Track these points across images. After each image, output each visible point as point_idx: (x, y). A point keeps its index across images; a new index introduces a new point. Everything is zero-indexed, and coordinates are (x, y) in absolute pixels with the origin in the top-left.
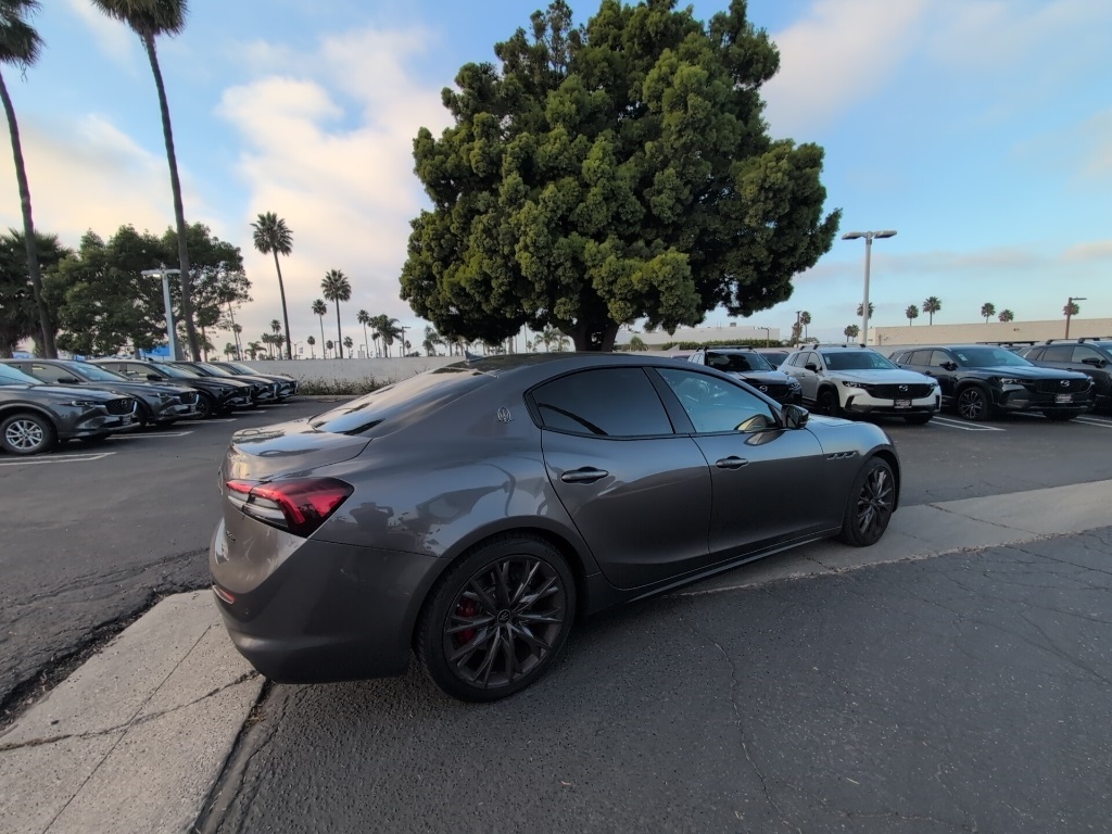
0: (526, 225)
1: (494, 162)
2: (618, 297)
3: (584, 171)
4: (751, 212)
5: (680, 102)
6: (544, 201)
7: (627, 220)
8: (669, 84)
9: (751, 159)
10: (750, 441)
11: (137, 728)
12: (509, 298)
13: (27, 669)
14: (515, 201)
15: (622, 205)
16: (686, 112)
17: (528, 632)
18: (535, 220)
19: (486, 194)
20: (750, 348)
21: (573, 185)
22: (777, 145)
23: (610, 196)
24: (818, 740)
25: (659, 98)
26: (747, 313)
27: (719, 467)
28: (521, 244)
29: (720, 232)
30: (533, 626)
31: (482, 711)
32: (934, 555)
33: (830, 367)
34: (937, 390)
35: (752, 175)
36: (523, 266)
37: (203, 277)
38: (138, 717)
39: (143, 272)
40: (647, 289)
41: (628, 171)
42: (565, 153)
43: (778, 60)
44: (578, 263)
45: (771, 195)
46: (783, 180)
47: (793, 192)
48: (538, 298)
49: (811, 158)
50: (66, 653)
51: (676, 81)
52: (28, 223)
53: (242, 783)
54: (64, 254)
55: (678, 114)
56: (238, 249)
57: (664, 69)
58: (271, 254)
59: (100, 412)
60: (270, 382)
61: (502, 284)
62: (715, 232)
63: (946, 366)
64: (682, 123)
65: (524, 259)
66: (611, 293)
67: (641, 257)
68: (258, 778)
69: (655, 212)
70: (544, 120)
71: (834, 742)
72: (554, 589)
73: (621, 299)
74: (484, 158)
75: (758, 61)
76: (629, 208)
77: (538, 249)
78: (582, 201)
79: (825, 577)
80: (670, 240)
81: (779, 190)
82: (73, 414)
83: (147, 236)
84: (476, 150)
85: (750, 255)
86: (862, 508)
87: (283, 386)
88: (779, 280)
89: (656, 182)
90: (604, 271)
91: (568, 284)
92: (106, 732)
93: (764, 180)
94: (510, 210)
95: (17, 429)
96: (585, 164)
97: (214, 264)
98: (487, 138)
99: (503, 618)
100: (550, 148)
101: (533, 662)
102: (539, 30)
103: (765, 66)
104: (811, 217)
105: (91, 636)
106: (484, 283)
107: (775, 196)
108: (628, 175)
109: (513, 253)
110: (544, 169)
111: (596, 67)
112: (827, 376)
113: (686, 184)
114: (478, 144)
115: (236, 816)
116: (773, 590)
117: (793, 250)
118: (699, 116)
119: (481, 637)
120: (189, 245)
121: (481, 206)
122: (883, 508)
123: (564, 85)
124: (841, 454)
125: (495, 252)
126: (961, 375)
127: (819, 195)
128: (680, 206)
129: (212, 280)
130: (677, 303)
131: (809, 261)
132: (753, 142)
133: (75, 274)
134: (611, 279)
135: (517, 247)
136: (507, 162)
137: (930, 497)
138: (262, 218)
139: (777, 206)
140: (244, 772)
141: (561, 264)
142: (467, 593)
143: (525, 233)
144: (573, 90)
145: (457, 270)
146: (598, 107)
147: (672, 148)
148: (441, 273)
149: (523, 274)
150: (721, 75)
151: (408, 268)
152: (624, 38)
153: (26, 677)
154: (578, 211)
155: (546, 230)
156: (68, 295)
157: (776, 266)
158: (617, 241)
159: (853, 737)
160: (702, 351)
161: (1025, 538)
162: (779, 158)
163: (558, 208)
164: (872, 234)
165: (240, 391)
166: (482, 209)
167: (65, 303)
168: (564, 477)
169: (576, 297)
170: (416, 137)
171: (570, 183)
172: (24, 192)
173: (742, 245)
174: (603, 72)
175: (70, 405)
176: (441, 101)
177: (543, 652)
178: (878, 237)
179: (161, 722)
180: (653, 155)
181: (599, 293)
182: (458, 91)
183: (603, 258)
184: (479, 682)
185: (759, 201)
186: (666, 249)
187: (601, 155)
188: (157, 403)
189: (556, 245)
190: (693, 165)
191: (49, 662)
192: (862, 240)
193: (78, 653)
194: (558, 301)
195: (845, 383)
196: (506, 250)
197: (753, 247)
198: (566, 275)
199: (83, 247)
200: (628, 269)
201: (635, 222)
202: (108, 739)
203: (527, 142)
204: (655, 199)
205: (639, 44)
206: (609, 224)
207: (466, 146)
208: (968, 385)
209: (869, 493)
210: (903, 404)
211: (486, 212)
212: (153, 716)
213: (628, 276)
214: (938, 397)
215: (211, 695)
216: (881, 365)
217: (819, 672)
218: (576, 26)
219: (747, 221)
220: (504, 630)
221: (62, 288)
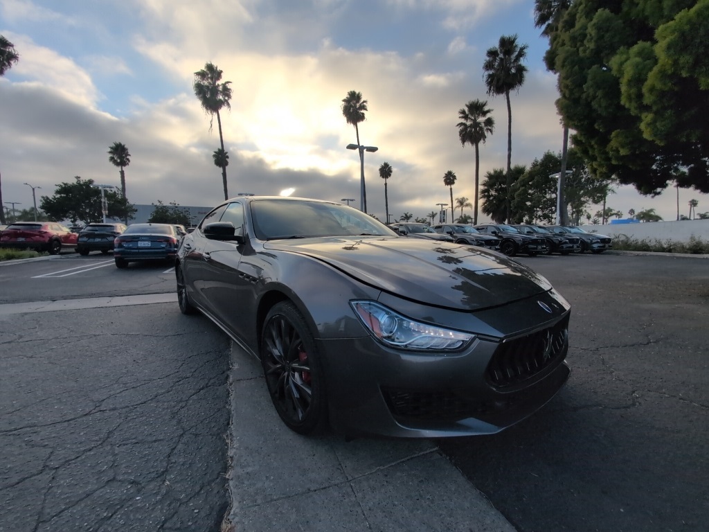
39: (550, 176)
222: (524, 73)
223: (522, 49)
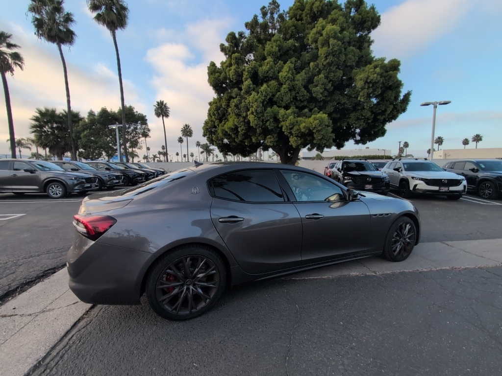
0: (252, 103)
1: (239, 75)
2: (294, 135)
3: (280, 77)
4: (361, 94)
5: (326, 43)
6: (261, 92)
7: (300, 99)
8: (321, 35)
9: (362, 68)
10: (332, 206)
11: (41, 315)
12: (247, 136)
13: (14, 286)
14: (248, 92)
15: (298, 93)
16: (329, 48)
17: (200, 291)
18: (256, 100)
19: (236, 89)
20: (366, 160)
21: (275, 84)
22: (376, 61)
23: (292, 89)
24: (326, 361)
25: (316, 42)
26: (364, 143)
27: (307, 218)
28: (250, 111)
29: (347, 104)
30: (203, 288)
31: (175, 325)
32: (434, 269)
33: (406, 170)
34: (465, 183)
35: (361, 76)
36: (251, 121)
37: (132, 128)
38: (45, 310)
39: (109, 126)
40: (307, 131)
41: (301, 77)
42: (272, 70)
43: (380, 19)
44: (276, 120)
45: (371, 85)
46: (377, 78)
47: (383, 83)
48: (259, 135)
49: (395, 66)
50: (30, 280)
51: (324, 33)
52: (69, 107)
53: (67, 344)
54: (81, 119)
55: (325, 48)
56: (145, 116)
57: (319, 28)
58: (161, 118)
59: (82, 182)
60: (153, 171)
61: (243, 130)
62: (344, 103)
63: (473, 170)
64: (327, 53)
65: (251, 118)
66: (291, 133)
67: (306, 117)
68: (73, 343)
69: (314, 95)
70: (264, 55)
71: (333, 363)
72: (214, 271)
73: (296, 136)
74: (236, 74)
75: (368, 21)
76: (301, 94)
77: (257, 113)
78: (279, 91)
79: (369, 276)
80: (321, 109)
81: (375, 82)
82: (73, 183)
83: (111, 111)
84: (232, 70)
85: (362, 115)
86: (396, 242)
87: (159, 173)
88: (378, 127)
89: (315, 81)
90: (288, 123)
91: (272, 129)
92: (30, 315)
93: (368, 78)
94: (246, 96)
95: (53, 188)
96: (280, 74)
97: (137, 122)
98: (238, 64)
99: (188, 283)
100: (265, 68)
101: (202, 305)
102: (264, 15)
103: (372, 23)
104: (394, 95)
105: (42, 274)
106: (235, 129)
107: (373, 86)
108: (301, 78)
109: (247, 116)
110: (262, 77)
111: (289, 29)
112: (404, 174)
113: (329, 82)
114: (233, 67)
115: (58, 358)
116: (338, 280)
117: (384, 112)
118: (335, 49)
119: (176, 291)
120: (126, 115)
121: (234, 95)
122: (408, 243)
123: (273, 39)
124: (382, 215)
125: (241, 115)
126: (481, 175)
127: (398, 85)
128: (326, 92)
129: (136, 128)
130: (322, 138)
131: (393, 117)
132: (365, 60)
133: (85, 127)
134: (291, 127)
135: (248, 113)
136: (245, 74)
137: (445, 238)
138: (158, 103)
139: (374, 90)
140: (70, 340)
141: (268, 120)
142: (168, 271)
143: (252, 107)
144: (277, 41)
145: (225, 124)
146: (289, 48)
147: (323, 65)
148: (218, 125)
149: (251, 125)
150: (348, 29)
151: (206, 123)
152: (304, 15)
153: (12, 289)
154: (277, 96)
155: (261, 105)
156: (82, 135)
157: (375, 120)
158: (295, 109)
159: (346, 362)
160: (341, 161)
161: (491, 264)
162: (375, 67)
163: (267, 95)
164: (437, 103)
165: (141, 175)
166: (234, 96)
167: (80, 138)
168: (220, 220)
169: (275, 135)
170: (209, 66)
171: (273, 84)
172: (68, 95)
173: (358, 110)
174: (292, 32)
175: (72, 179)
176: (220, 49)
177: (208, 300)
178: (441, 104)
179: (51, 313)
180: (313, 68)
181: (285, 133)
182: (227, 44)
183: (287, 117)
184: (174, 311)
185: (365, 88)
186: (319, 112)
187: (288, 70)
188: (107, 179)
189: (266, 112)
190: (333, 72)
191: (23, 283)
192: (432, 106)
193: (35, 280)
194: (267, 137)
195: (413, 178)
196: (244, 114)
197: (363, 111)
198: (270, 125)
199: (89, 116)
200: (299, 122)
201: (304, 101)
202: (29, 318)
203: (255, 66)
204: (314, 89)
205: (310, 18)
206: (291, 102)
207: (228, 68)
208: (484, 180)
209: (400, 235)
210: (444, 189)
211: (236, 97)
212: (49, 310)
213: (299, 125)
214: (465, 186)
215: (74, 304)
216: (436, 169)
217: (343, 325)
218: (281, 12)
219: (359, 98)
220: (188, 289)
221: (80, 132)
222: (73, 36)
223: (68, 14)
